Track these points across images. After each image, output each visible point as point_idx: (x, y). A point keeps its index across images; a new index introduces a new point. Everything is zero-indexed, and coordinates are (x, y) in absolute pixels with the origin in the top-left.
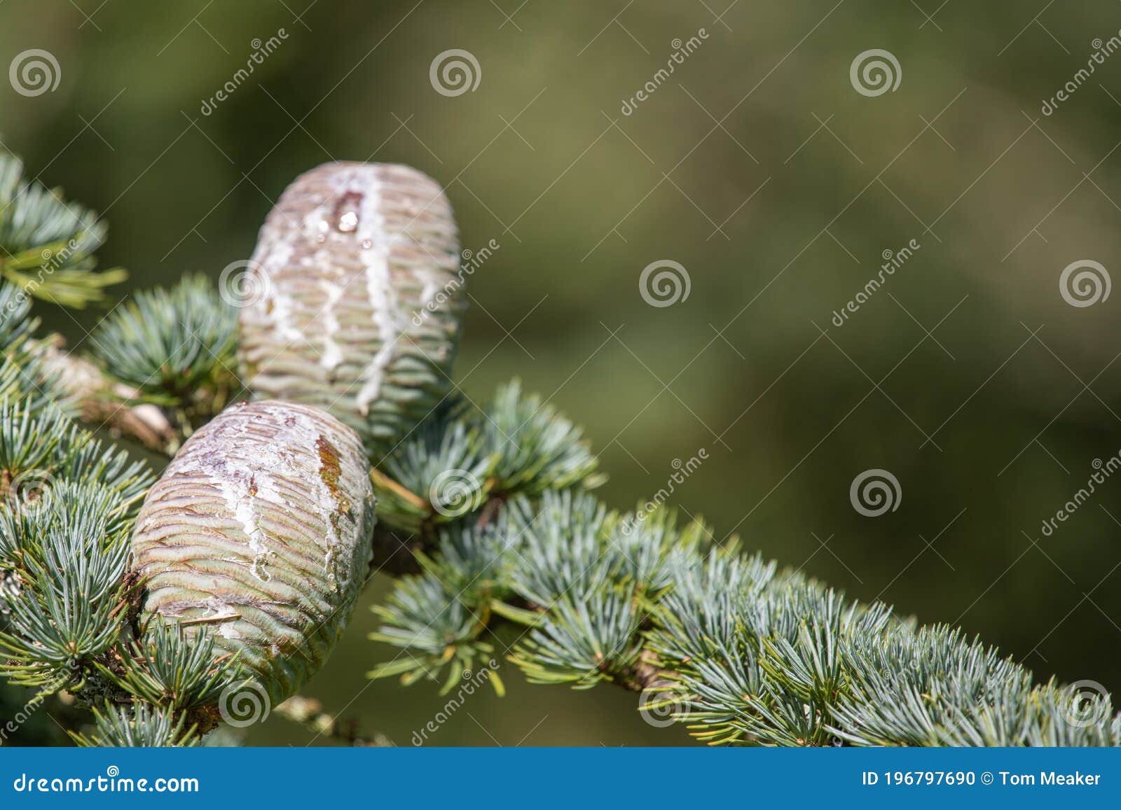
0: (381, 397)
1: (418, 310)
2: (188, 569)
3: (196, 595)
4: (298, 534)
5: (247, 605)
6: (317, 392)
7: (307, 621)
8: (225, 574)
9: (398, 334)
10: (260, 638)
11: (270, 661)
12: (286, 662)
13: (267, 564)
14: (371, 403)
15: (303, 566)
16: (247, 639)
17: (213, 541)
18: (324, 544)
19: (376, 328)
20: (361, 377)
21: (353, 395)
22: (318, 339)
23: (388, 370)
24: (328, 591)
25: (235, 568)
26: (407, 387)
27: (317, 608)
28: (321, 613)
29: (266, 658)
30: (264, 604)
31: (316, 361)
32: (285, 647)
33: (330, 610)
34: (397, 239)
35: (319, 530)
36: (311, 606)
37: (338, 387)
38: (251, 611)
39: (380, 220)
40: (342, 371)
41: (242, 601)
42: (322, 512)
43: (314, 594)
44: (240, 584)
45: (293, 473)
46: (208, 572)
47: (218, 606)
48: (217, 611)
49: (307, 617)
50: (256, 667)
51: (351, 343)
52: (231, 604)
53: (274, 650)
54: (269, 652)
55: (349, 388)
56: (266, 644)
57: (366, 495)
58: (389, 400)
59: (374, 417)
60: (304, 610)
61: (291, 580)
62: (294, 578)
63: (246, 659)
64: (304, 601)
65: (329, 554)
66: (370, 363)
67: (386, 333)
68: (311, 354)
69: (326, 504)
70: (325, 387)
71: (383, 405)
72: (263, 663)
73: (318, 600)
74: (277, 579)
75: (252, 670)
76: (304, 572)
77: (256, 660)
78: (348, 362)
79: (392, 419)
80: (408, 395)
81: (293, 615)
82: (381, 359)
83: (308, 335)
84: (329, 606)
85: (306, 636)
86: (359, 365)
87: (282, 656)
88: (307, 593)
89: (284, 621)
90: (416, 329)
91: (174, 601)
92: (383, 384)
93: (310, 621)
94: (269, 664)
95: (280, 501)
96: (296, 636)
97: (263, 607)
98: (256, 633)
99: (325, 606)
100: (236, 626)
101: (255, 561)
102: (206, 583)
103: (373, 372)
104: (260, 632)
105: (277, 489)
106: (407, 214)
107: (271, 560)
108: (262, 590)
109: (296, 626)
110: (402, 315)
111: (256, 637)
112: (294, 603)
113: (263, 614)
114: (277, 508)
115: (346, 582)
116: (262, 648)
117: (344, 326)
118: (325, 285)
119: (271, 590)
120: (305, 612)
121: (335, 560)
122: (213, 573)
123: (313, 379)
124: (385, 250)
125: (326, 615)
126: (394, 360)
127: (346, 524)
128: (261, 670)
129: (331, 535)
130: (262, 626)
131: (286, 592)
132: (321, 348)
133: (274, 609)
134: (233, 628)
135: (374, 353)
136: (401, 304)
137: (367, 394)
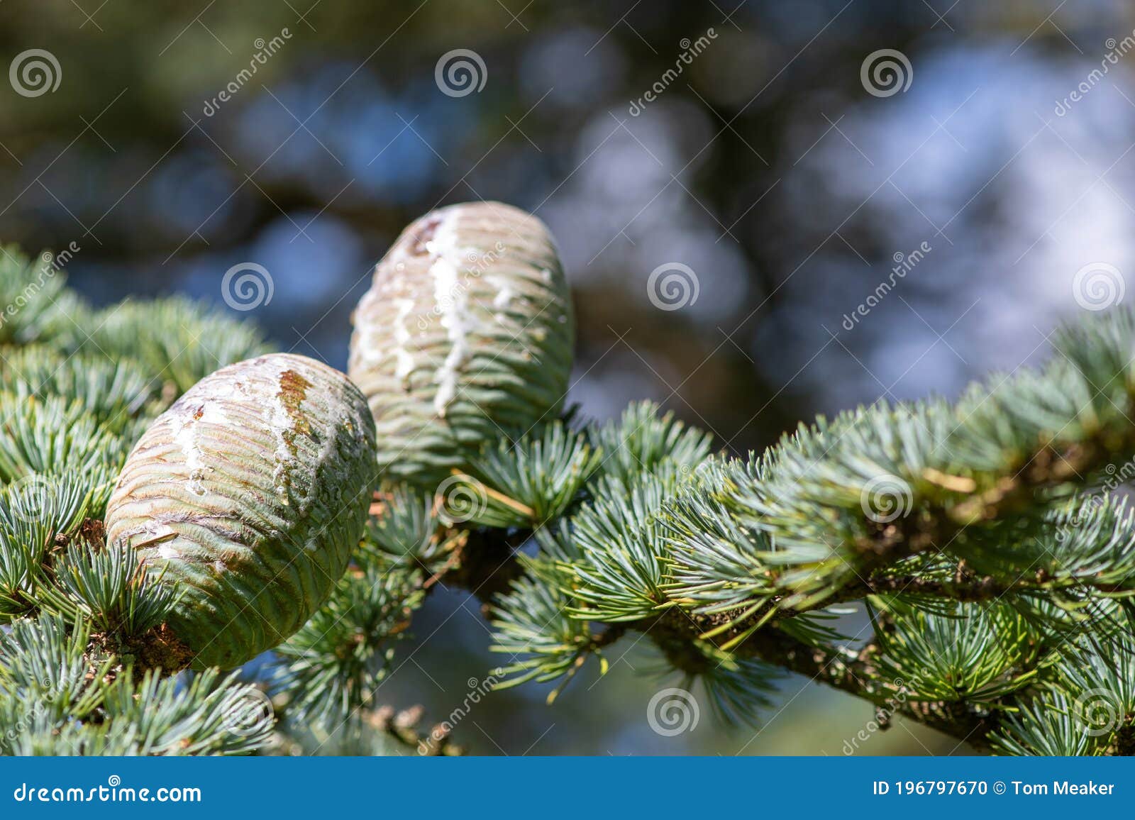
0: (458, 400)
1: (493, 312)
2: (132, 500)
3: (135, 522)
4: (238, 448)
5: (184, 520)
6: (398, 404)
7: (254, 535)
8: (160, 496)
9: (468, 334)
10: (199, 553)
11: (216, 579)
12: (236, 580)
13: (203, 479)
14: (449, 405)
15: (245, 479)
16: (186, 556)
17: (153, 467)
18: (271, 457)
19: (445, 331)
20: (435, 380)
21: (430, 400)
22: (392, 352)
23: (460, 370)
24: (279, 505)
25: (170, 487)
26: (486, 387)
27: (267, 523)
28: (273, 528)
29: (212, 576)
30: (201, 518)
31: (392, 374)
32: (231, 562)
33: (285, 526)
34: (470, 251)
35: (266, 445)
36: (256, 519)
37: (417, 394)
38: (188, 527)
39: (453, 238)
40: (415, 378)
41: (178, 518)
42: (273, 429)
43: (260, 506)
44: (176, 502)
45: (246, 398)
46: (148, 497)
47: (155, 527)
48: (155, 533)
49: (254, 531)
50: (202, 587)
51: (422, 348)
52: (167, 524)
53: (218, 567)
54: (212, 569)
55: (425, 393)
56: (208, 560)
57: (342, 422)
58: (468, 402)
59: (455, 421)
60: (249, 523)
61: (230, 492)
62: (233, 490)
63: (189, 579)
64: (248, 513)
65: (280, 467)
66: (441, 365)
67: (455, 334)
68: (388, 368)
69: (283, 421)
70: (404, 398)
71: (461, 407)
72: (209, 581)
73: (266, 514)
74: (216, 492)
75: (199, 591)
76: (246, 484)
77: (201, 579)
78: (420, 368)
79: (475, 421)
80: (489, 396)
81: (237, 528)
82: (453, 360)
83: (384, 351)
84: (284, 521)
85: (254, 550)
86: (431, 368)
87: (231, 573)
88: (252, 506)
89: (227, 535)
90: (488, 329)
91: (119, 533)
92: (457, 386)
93: (259, 535)
94: (216, 583)
95: (225, 422)
96: (243, 552)
97: (201, 522)
98: (196, 549)
99: (278, 521)
100: (175, 545)
101: (191, 477)
102: (145, 508)
103: (446, 375)
104: (199, 547)
105: (224, 412)
106: (484, 231)
107: (209, 473)
108: (198, 505)
109: (241, 540)
110: (472, 316)
111: (195, 553)
112: (236, 516)
113: (200, 529)
114: (221, 428)
115: (307, 499)
116: (205, 565)
117: (415, 334)
118: (398, 302)
119: (208, 503)
120: (250, 525)
121: (287, 474)
122: (150, 497)
123: (391, 391)
124: (458, 263)
125: (282, 530)
126: (466, 359)
127: (306, 443)
128: (208, 589)
129: (283, 451)
130: (200, 541)
131: (226, 504)
132: (394, 359)
133: (213, 523)
134: (171, 548)
135: (445, 355)
136: (470, 307)
137: (444, 395)
